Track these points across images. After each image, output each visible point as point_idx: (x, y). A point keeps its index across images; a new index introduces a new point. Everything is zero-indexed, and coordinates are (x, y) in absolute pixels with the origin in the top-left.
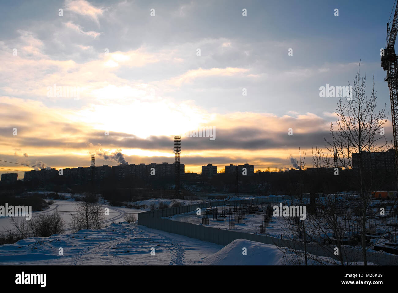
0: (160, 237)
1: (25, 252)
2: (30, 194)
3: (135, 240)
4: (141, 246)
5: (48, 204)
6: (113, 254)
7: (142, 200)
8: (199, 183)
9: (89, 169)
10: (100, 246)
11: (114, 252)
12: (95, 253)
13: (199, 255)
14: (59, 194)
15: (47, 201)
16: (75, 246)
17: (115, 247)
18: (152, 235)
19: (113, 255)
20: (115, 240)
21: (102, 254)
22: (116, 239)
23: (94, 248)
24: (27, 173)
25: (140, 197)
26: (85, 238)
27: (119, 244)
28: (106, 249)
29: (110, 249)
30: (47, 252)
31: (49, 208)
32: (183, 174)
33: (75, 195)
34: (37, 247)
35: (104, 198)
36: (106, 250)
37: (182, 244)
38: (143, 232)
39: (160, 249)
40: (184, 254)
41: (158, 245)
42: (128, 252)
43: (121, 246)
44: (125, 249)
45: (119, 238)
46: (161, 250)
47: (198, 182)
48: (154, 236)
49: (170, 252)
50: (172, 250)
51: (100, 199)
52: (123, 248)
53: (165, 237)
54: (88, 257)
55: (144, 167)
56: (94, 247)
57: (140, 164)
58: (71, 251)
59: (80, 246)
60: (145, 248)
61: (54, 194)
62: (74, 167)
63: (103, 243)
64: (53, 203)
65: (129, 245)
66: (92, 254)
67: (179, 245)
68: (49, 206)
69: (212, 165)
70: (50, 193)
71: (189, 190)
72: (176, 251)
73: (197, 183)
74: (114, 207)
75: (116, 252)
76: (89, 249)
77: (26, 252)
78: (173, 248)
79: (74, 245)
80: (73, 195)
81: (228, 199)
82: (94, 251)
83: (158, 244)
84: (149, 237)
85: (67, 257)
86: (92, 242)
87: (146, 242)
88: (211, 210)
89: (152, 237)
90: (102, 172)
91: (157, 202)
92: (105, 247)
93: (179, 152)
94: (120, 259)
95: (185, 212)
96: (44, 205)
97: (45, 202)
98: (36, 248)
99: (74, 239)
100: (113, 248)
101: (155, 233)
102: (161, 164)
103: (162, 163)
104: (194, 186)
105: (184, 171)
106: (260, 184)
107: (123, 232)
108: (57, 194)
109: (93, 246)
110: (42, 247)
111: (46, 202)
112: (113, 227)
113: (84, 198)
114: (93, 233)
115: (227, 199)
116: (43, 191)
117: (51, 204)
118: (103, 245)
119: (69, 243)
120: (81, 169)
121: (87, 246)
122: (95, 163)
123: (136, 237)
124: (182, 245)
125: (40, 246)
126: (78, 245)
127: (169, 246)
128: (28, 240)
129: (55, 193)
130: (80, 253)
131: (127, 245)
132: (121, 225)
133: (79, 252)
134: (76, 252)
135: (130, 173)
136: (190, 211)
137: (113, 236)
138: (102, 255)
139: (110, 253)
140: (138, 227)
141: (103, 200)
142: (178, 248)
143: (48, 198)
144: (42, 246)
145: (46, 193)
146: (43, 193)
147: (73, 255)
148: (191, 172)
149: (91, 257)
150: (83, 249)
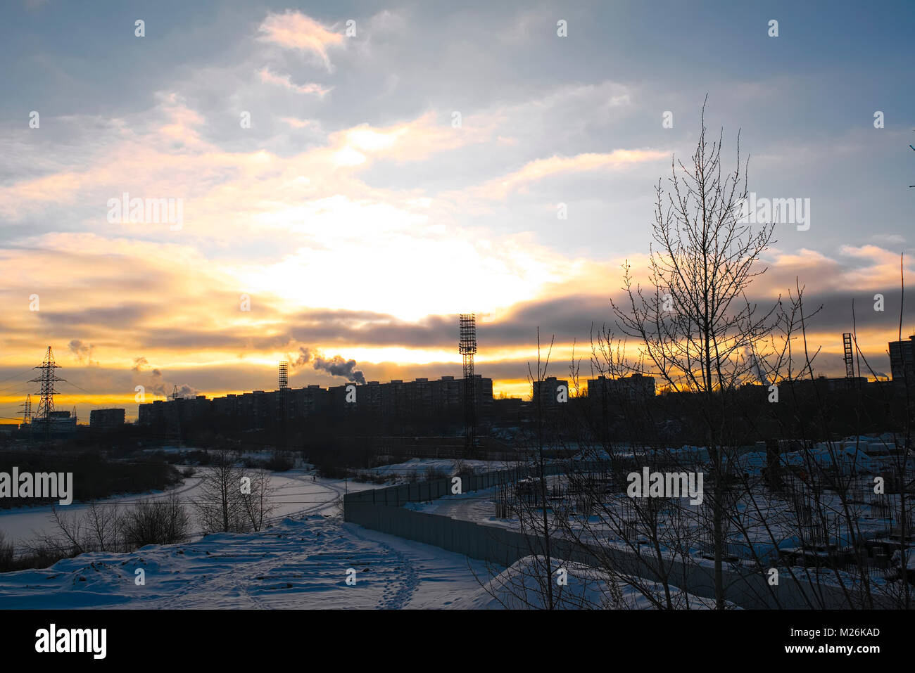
0: (379, 550)
1: (60, 587)
2: (148, 454)
3: (320, 557)
4: (324, 573)
5: (183, 475)
6: (254, 591)
7: (391, 462)
8: (526, 421)
9: (278, 396)
10: (232, 572)
11: (257, 587)
12: (214, 589)
13: (448, 592)
14: (210, 452)
15: (181, 469)
16: (177, 573)
17: (266, 574)
18: (362, 545)
19: (253, 594)
20: (274, 559)
21: (226, 593)
22: (278, 556)
23: (218, 577)
24: (143, 407)
25: (386, 458)
26: (208, 553)
27: (279, 566)
28: (245, 579)
29: (252, 580)
30: (107, 587)
31: (184, 484)
32: (490, 401)
33: (245, 456)
34: (85, 577)
35: (308, 459)
36: (242, 582)
37: (422, 567)
38: (346, 539)
39: (364, 579)
40: (413, 591)
41: (365, 571)
42: (290, 586)
43: (278, 573)
44: (283, 580)
45: (284, 555)
46: (366, 581)
47: (524, 419)
48: (366, 549)
49: (386, 587)
50: (392, 581)
51: (298, 462)
52: (283, 577)
53: (392, 550)
54: (192, 600)
55: (400, 387)
56: (217, 575)
57: (392, 381)
58: (161, 585)
59: (187, 573)
60: (332, 577)
61: (199, 453)
62: (245, 392)
63: (244, 565)
64: (195, 473)
65: (299, 569)
66: (206, 593)
67: (413, 570)
68: (184, 480)
69: (556, 378)
70: (190, 450)
71: (505, 438)
72: (400, 584)
73: (522, 421)
74: (325, 481)
75: (262, 587)
76: (203, 580)
77: (60, 589)
78: (397, 576)
79: (174, 570)
80: (240, 455)
81: (583, 458)
82: (213, 585)
83: (367, 567)
84: (355, 551)
85: (147, 598)
86: (218, 564)
87: (340, 563)
88: (528, 485)
89: (363, 549)
90: (306, 401)
91: (423, 466)
92: (243, 576)
93: (472, 352)
94: (263, 603)
95: (469, 490)
96: (172, 477)
97: (176, 472)
98: (84, 580)
99: (182, 558)
100: (259, 579)
101: (373, 541)
102: (439, 381)
103: (441, 379)
104: (515, 429)
105: (491, 394)
106: (669, 421)
107: (301, 539)
108: (206, 453)
109: (217, 572)
110: (99, 575)
111: (178, 471)
112: (285, 528)
113: (263, 462)
114: (234, 541)
115: (579, 457)
116: (178, 447)
117: (188, 475)
118: (242, 569)
119: (165, 567)
120: (259, 396)
121: (202, 572)
122: (286, 383)
123: (325, 550)
124: (421, 569)
125: (93, 575)
126: (183, 571)
127: (390, 572)
128: (80, 561)
129: (203, 451)
130: (180, 590)
131: (295, 570)
132: (303, 524)
133: (178, 586)
134: (172, 587)
135: (369, 402)
136: (482, 488)
137: (274, 549)
138: (226, 595)
139: (249, 589)
140: (342, 526)
141: (304, 465)
142: (408, 578)
143: (186, 462)
144: (98, 573)
145: (183, 451)
146: (175, 451)
147: (160, 595)
148: (509, 396)
149: (201, 598)
150: (188, 581)
